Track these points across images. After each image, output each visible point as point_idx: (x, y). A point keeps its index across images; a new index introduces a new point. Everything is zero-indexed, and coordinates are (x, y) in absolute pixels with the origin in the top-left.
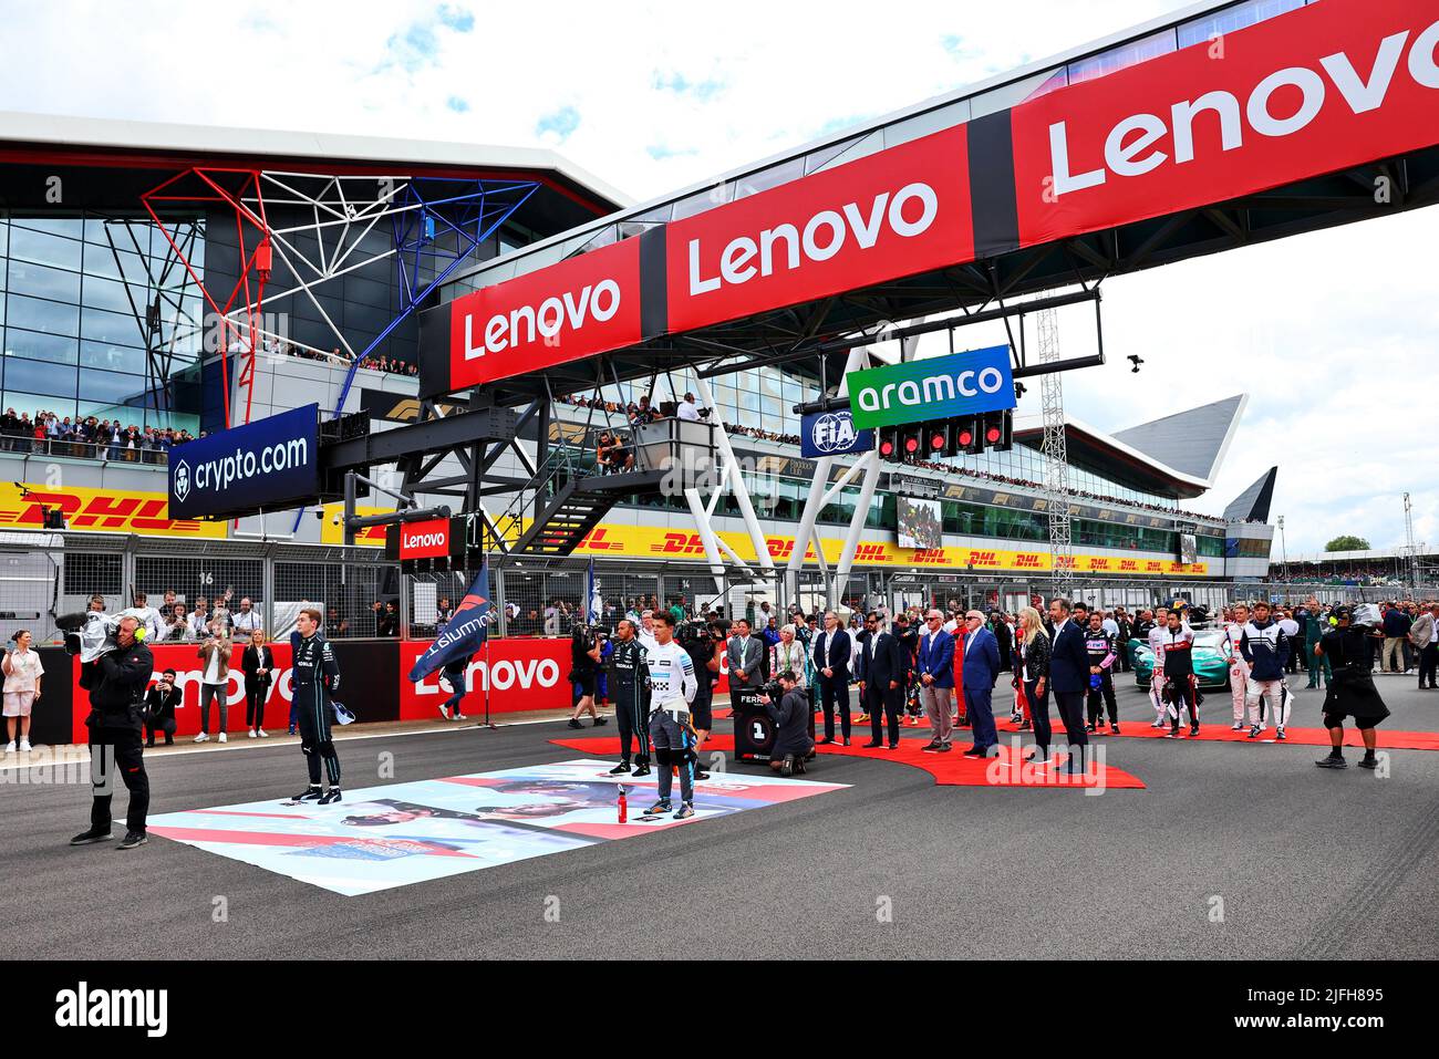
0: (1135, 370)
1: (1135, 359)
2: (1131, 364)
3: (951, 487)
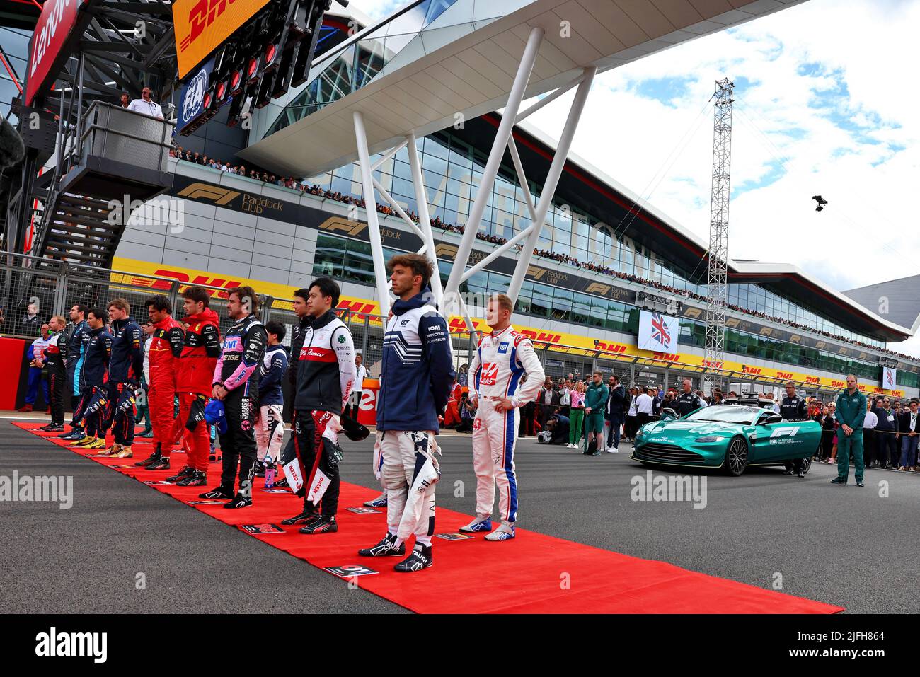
0: (819, 209)
1: (818, 199)
2: (816, 203)
3: (690, 309)
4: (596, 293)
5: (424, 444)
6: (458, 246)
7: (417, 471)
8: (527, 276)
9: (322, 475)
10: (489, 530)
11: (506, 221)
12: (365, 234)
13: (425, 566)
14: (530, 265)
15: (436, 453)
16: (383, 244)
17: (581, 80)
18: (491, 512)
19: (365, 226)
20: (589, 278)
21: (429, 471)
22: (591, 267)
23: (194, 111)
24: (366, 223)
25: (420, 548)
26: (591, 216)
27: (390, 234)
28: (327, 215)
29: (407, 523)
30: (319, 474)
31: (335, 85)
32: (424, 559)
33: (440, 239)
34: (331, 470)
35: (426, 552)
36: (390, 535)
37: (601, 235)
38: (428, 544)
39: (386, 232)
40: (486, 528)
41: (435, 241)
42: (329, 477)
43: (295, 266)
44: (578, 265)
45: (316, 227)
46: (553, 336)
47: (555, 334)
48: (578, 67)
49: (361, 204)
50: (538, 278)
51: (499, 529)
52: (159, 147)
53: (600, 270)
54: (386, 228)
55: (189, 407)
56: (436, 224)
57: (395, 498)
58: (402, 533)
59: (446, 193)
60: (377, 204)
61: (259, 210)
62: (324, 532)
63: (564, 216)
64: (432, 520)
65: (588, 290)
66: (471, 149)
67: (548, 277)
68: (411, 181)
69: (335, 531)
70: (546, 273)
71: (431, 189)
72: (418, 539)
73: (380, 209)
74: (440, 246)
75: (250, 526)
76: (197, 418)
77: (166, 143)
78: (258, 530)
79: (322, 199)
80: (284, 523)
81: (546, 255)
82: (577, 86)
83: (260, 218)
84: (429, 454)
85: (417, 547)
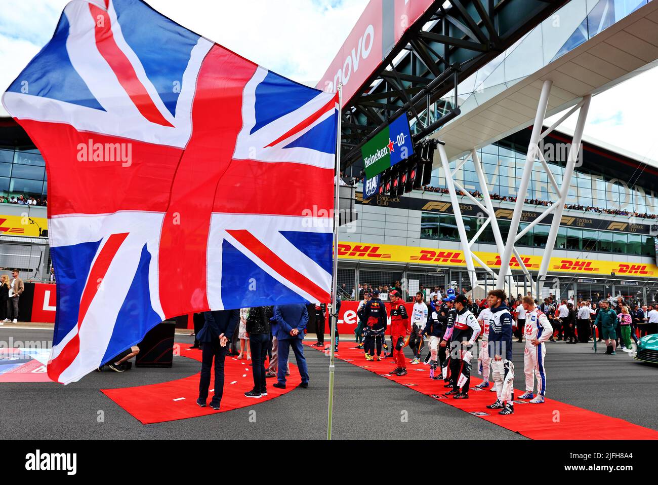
4: (615, 229)
5: (508, 364)
6: (513, 210)
7: (506, 375)
8: (561, 224)
9: (464, 376)
10: (532, 398)
11: (542, 188)
12: (450, 210)
13: (511, 413)
14: (563, 216)
15: (512, 368)
16: (462, 214)
17: (582, 104)
18: (532, 390)
19: (450, 205)
20: (609, 220)
21: (511, 375)
22: (609, 212)
23: (373, 191)
24: (451, 203)
25: (509, 406)
26: (606, 176)
27: (466, 208)
28: (426, 201)
29: (503, 395)
30: (462, 375)
31: (425, 124)
32: (510, 410)
33: (498, 207)
34: (467, 374)
35: (511, 407)
36: (498, 400)
37: (615, 187)
38: (512, 404)
39: (463, 207)
40: (531, 397)
41: (494, 208)
42: (467, 377)
43: (410, 234)
44: (600, 211)
45: (420, 209)
46: (585, 263)
47: (587, 261)
48: (579, 97)
49: (447, 192)
50: (570, 224)
51: (536, 398)
52: (350, 200)
53: (617, 213)
54: (463, 204)
55: (396, 341)
56: (494, 197)
57: (498, 385)
58: (502, 399)
59: (499, 175)
60: (456, 190)
61: (387, 204)
62: (463, 398)
63: (585, 179)
64: (512, 394)
65: (609, 228)
66: (513, 145)
67: (576, 223)
68: (476, 171)
69: (467, 398)
70: (575, 220)
71: (489, 175)
72: (508, 402)
73: (459, 193)
74: (498, 211)
75: (435, 395)
76: (401, 345)
77: (353, 198)
78: (438, 397)
79: (422, 192)
80: (446, 394)
81: (573, 208)
82: (580, 109)
83: (388, 208)
84: (510, 368)
85: (507, 405)
